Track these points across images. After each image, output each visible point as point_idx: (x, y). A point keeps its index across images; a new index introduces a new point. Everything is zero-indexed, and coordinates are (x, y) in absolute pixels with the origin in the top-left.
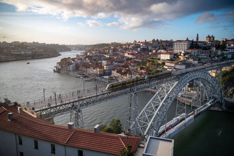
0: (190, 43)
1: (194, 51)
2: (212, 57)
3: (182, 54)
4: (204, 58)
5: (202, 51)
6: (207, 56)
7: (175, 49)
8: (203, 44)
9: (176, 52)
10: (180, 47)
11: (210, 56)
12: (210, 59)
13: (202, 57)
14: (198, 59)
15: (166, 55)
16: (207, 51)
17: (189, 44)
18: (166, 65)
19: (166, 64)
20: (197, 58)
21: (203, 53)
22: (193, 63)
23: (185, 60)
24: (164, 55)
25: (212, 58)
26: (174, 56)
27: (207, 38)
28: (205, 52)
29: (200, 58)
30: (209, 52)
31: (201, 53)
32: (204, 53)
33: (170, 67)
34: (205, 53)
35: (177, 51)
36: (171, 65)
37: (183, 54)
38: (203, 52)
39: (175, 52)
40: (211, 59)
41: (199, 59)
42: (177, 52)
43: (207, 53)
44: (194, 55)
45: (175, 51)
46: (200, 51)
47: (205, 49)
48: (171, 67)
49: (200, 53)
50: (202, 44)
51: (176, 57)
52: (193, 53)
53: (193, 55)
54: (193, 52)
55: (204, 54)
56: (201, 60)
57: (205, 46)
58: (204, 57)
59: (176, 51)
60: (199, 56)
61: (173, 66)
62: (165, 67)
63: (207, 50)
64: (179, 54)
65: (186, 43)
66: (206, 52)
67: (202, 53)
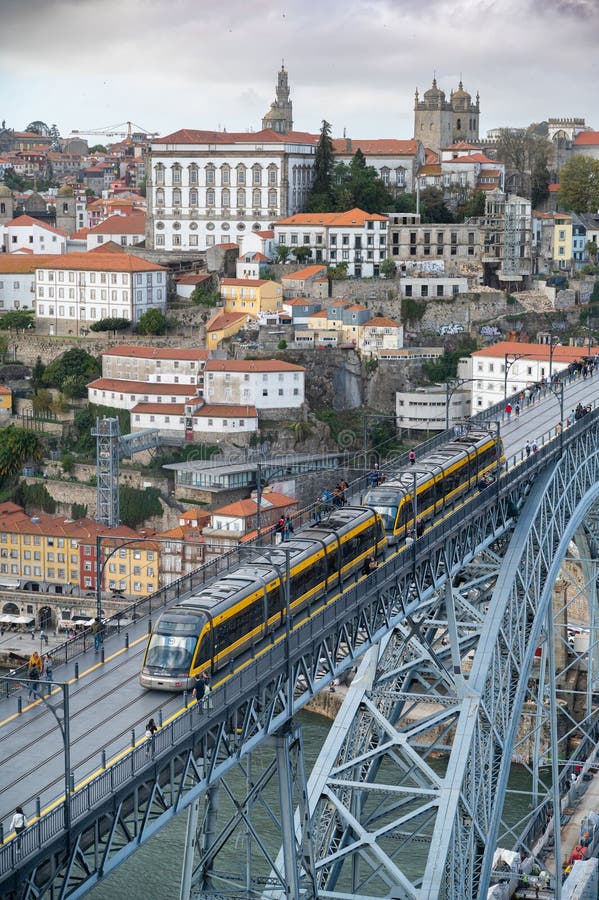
0: (299, 162)
1: (352, 233)
2: (512, 286)
3: (245, 269)
4: (448, 293)
5: (420, 233)
6: (470, 278)
7: (169, 211)
8: (407, 163)
9: (177, 240)
10: (210, 192)
11: (490, 274)
12: (502, 304)
13: (432, 283)
14: (395, 309)
15: (94, 281)
16: (462, 232)
17: (292, 162)
18: (107, 374)
19: (114, 365)
20: (391, 297)
21: (434, 250)
22: (365, 351)
23: (287, 321)
24: (66, 280)
25: (515, 295)
26: (171, 287)
27: (422, 113)
28: (447, 238)
29: (417, 293)
30: (480, 238)
31: (413, 251)
32: (440, 252)
33: (153, 399)
34: (447, 250)
35: (185, 231)
36: (167, 379)
37: (255, 267)
38: (434, 238)
39: (169, 246)
40: (511, 301)
41: (412, 311)
42: (185, 246)
43: (462, 250)
44: (358, 271)
45: (168, 231)
46: (405, 234)
47: (436, 211)
48: (166, 399)
49: (404, 250)
50: (400, 169)
51: (186, 291)
52: (346, 251)
53: (351, 270)
54: (345, 240)
55: (440, 263)
56: (429, 316)
57: (431, 181)
58: (448, 284)
59: (174, 237)
60: (404, 282)
61: (185, 380)
62: (97, 397)
63: (459, 220)
64: (214, 264)
65: (265, 162)
66: (454, 236)
67: (420, 250)
